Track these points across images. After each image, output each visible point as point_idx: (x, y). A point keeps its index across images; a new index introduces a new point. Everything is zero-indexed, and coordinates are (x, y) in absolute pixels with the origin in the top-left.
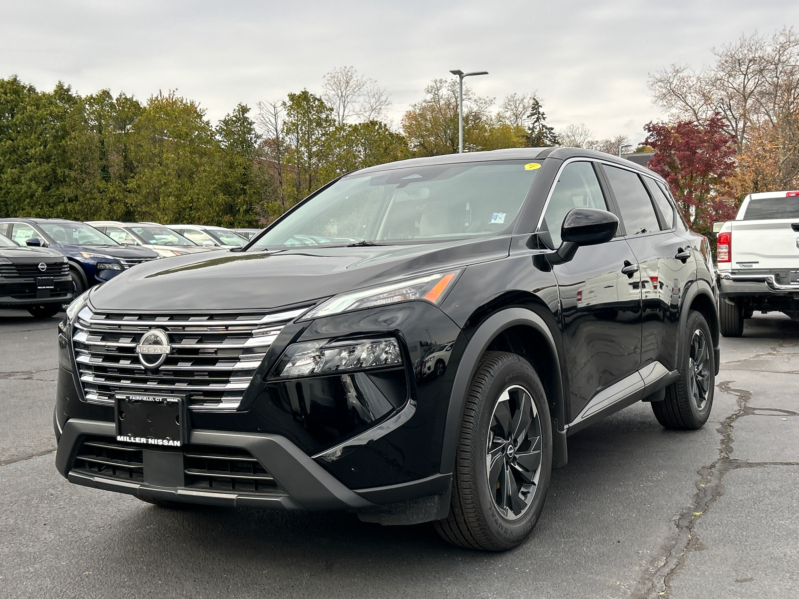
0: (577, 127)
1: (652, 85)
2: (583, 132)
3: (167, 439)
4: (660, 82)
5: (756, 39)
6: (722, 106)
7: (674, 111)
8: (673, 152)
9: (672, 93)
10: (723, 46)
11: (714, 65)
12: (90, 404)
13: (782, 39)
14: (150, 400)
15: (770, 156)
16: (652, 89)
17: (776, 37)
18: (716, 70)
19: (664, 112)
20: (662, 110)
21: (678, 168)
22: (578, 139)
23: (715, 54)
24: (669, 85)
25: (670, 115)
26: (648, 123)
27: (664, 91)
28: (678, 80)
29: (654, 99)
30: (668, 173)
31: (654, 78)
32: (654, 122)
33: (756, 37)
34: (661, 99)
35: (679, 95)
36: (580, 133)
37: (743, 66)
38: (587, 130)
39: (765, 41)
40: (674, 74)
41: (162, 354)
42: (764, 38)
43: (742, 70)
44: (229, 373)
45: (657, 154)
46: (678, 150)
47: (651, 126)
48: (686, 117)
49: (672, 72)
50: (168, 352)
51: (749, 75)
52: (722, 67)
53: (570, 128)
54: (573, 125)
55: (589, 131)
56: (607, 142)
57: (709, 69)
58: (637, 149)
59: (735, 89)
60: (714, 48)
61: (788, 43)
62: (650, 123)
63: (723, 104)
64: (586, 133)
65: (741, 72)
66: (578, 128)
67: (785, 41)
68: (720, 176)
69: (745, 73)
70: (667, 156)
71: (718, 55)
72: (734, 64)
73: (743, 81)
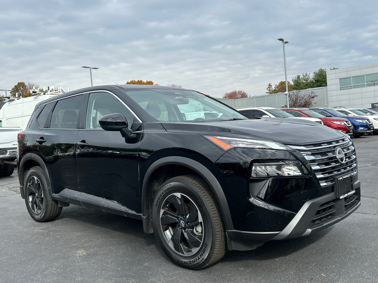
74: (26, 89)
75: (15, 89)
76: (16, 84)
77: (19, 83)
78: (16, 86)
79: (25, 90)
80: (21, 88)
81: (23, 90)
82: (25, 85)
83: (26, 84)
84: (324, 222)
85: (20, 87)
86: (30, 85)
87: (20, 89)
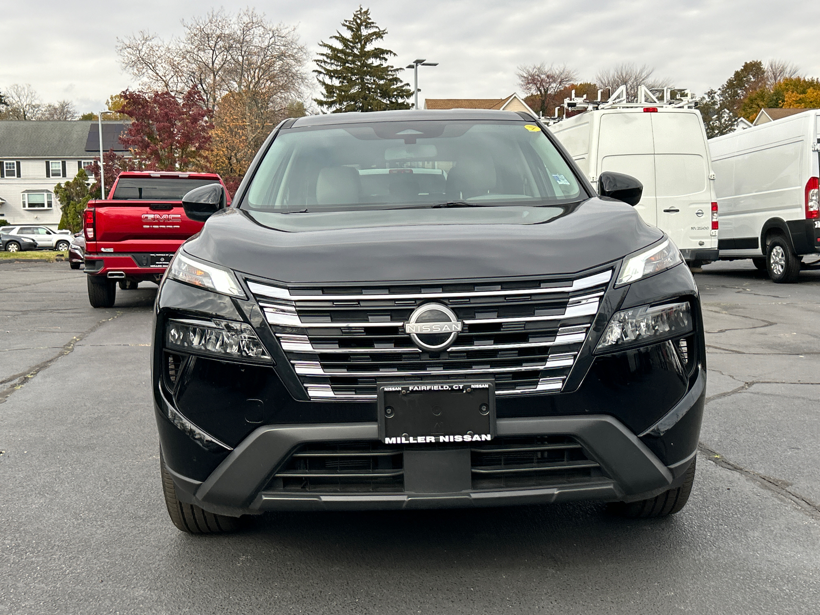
0: (22, 87)
1: (121, 50)
2: (29, 94)
3: (470, 434)
4: (128, 48)
5: (223, 16)
6: (193, 79)
7: (145, 79)
8: (151, 122)
9: (142, 61)
10: (193, 19)
11: (183, 38)
12: (315, 403)
13: (246, 19)
14: (445, 389)
15: (242, 132)
16: (121, 55)
17: (240, 17)
18: (185, 42)
19: (134, 80)
20: (132, 77)
21: (157, 139)
22: (23, 100)
23: (184, 26)
24: (138, 52)
25: (141, 83)
26: (124, 90)
27: (134, 58)
28: (147, 48)
29: (124, 65)
30: (148, 143)
31: (122, 44)
32: (131, 90)
33: (223, 14)
34: (130, 66)
35: (148, 64)
36: (27, 94)
37: (212, 42)
38: (34, 92)
39: (231, 19)
40: (143, 42)
41: (452, 333)
42: (230, 16)
43: (210, 45)
44: (545, 350)
45: (135, 123)
46: (157, 120)
47: (128, 93)
48: (159, 87)
49: (141, 39)
50: (459, 329)
51: (217, 52)
52: (191, 40)
53: (15, 88)
54: (17, 85)
55: (35, 92)
56: (50, 106)
57: (179, 40)
58: (82, 116)
59: (204, 63)
60: (183, 20)
61: (251, 23)
62: (127, 90)
63: (194, 77)
64: (33, 95)
65: (210, 47)
66: (24, 88)
67: (249, 21)
68: (198, 149)
69: (213, 49)
70: (146, 126)
71: (187, 27)
72: (204, 38)
73: (211, 56)
74: (763, 79)
75: (735, 80)
76: (739, 68)
77: (746, 63)
78: (737, 74)
79: (760, 81)
80: (751, 77)
81: (755, 81)
82: (761, 68)
83: (765, 66)
84: (325, 494)
85: (748, 74)
86: (774, 67)
87: (748, 81)
